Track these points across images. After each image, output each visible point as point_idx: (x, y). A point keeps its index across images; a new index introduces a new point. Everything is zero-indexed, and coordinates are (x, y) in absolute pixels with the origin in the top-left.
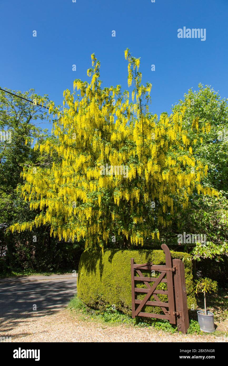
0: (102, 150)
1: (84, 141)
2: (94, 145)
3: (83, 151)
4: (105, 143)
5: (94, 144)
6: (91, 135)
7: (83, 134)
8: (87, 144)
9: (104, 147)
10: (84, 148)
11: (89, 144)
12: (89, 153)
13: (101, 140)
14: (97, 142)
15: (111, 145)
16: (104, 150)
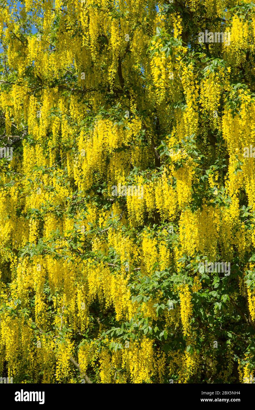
0: (188, 92)
1: (110, 61)
2: (155, 72)
3: (109, 103)
4: (199, 65)
5: (156, 69)
6: (137, 33)
7: (105, 27)
8: (123, 70)
9: (199, 78)
10: (109, 90)
11: (133, 72)
12: (133, 109)
13: (185, 50)
14: (168, 61)
15: (229, 69)
16: (196, 91)
